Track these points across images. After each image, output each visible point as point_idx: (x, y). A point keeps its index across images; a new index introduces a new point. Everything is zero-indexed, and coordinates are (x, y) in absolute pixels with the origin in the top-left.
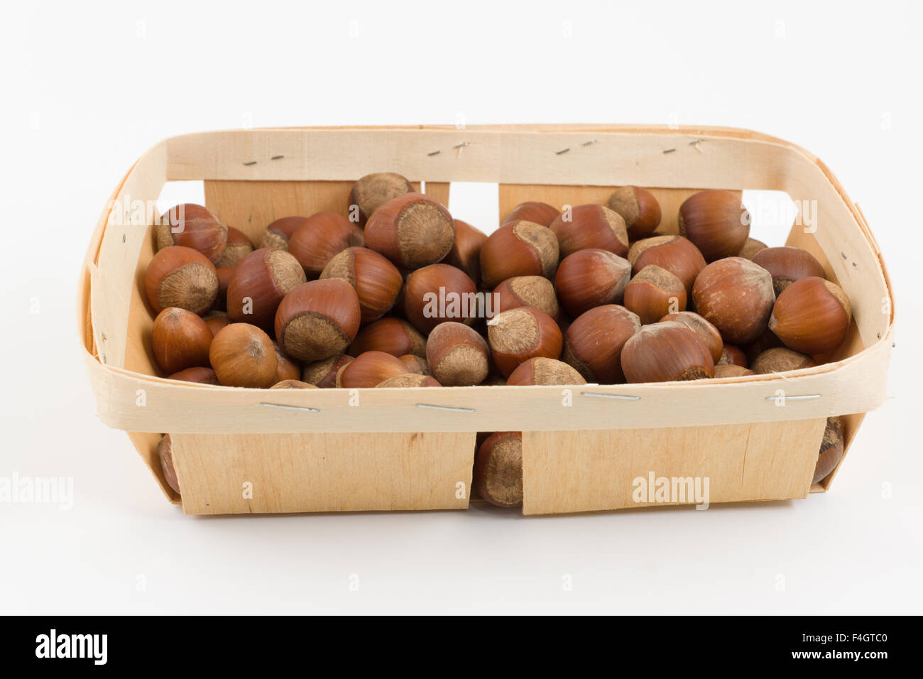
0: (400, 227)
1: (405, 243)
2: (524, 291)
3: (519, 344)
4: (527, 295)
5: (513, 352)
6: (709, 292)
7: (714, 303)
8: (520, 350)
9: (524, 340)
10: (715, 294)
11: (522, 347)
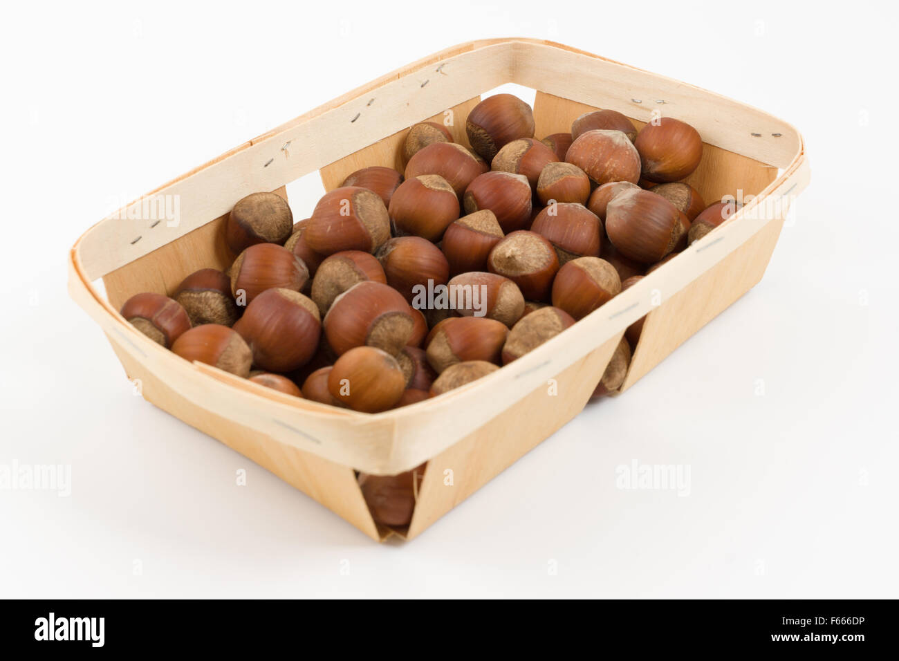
0: (362, 218)
1: (374, 229)
2: (485, 226)
3: (542, 260)
4: (490, 228)
5: (541, 269)
6: (601, 164)
7: (612, 170)
8: (544, 264)
9: (541, 255)
10: (608, 163)
11: (545, 261)
